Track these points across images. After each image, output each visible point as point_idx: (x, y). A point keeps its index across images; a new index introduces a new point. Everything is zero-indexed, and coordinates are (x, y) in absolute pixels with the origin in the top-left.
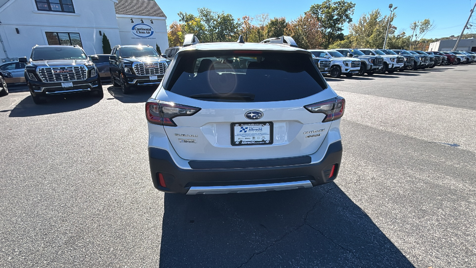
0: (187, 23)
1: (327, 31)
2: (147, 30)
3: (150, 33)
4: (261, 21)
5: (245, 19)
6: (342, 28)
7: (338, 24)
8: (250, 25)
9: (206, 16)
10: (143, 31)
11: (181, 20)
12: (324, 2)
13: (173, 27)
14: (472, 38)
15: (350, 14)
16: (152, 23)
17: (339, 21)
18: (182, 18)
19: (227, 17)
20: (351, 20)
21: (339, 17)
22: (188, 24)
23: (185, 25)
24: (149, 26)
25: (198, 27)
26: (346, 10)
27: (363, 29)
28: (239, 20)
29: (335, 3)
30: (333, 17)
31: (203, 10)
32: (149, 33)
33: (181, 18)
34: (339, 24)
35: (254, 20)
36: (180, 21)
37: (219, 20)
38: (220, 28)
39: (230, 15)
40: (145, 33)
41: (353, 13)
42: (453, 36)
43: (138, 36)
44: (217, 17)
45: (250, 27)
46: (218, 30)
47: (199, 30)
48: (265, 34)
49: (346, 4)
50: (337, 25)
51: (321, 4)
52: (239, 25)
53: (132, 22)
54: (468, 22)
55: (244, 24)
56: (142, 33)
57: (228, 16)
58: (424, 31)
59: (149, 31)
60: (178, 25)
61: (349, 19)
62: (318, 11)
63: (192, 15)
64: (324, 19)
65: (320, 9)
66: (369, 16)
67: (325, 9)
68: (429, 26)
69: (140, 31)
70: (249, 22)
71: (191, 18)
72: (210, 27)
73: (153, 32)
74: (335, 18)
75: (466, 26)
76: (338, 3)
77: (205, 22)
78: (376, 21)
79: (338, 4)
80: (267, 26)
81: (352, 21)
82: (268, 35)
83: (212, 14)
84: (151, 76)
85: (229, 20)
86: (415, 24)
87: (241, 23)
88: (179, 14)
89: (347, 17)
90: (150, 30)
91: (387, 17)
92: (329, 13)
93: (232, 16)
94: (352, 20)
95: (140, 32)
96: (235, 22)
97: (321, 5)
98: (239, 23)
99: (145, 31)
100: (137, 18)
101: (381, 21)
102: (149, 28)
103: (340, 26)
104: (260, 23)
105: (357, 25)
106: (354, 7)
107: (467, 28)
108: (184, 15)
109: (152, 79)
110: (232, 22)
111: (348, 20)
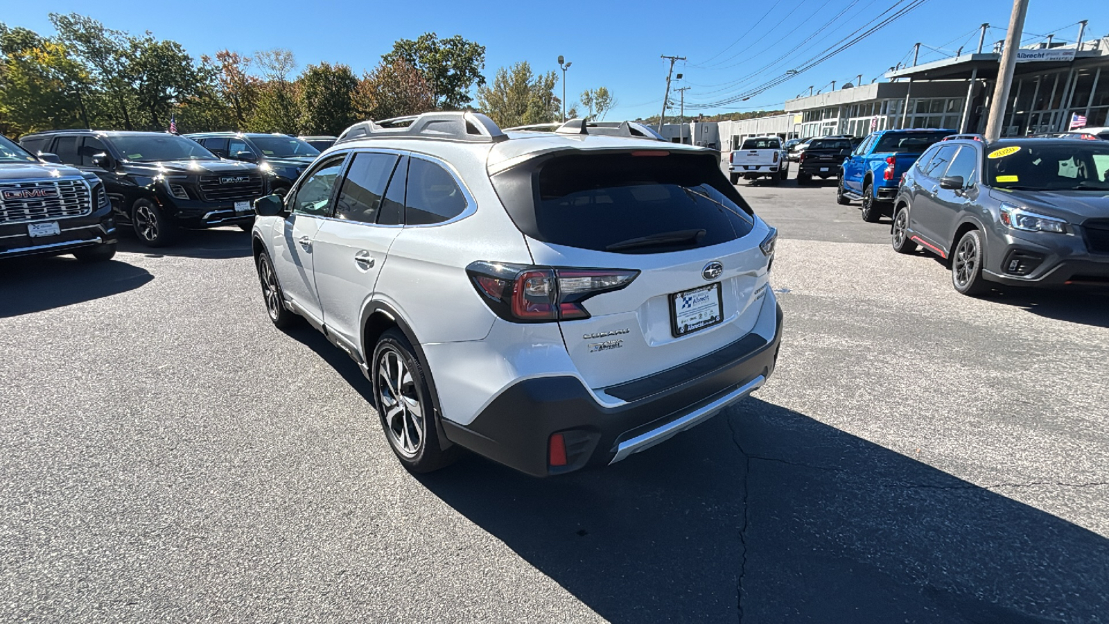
0: (14, 56)
1: (438, 102)
4: (273, 68)
5: (225, 60)
6: (468, 95)
7: (458, 86)
8: (243, 75)
12: (421, 37)
14: (669, 124)
15: (477, 66)
17: (459, 80)
19: (166, 48)
20: (482, 81)
21: (459, 73)
22: (17, 58)
25: (62, 69)
26: (470, 60)
27: (505, 99)
28: (206, 61)
29: (445, 42)
30: (447, 70)
31: (72, 21)
34: (460, 86)
35: (253, 63)
37: (138, 54)
38: (145, 78)
39: (176, 45)
41: (484, 65)
42: (640, 119)
44: (127, 45)
45: (243, 80)
46: (141, 85)
47: (67, 80)
48: (301, 102)
49: (467, 46)
50: (456, 89)
51: (416, 41)
52: (210, 74)
54: (666, 98)
55: (223, 71)
58: (602, 109)
61: (479, 76)
62: (412, 56)
63: (29, 32)
64: (427, 74)
65: (416, 51)
66: (513, 76)
67: (426, 52)
68: (608, 101)
70: (241, 67)
72: (107, 72)
74: (449, 74)
75: (666, 104)
76: (452, 43)
77: (87, 57)
78: (526, 86)
79: (451, 45)
80: (303, 82)
81: (485, 82)
82: (310, 102)
83: (106, 36)
84: (32, 223)
85: (175, 58)
86: (588, 95)
87: (213, 70)
89: (475, 73)
91: (543, 80)
92: (436, 61)
93: (181, 48)
94: (485, 80)
96: (196, 65)
97: (415, 44)
98: (208, 68)
101: (534, 86)
103: (463, 90)
104: (273, 73)
105: (493, 91)
106: (483, 52)
107: (668, 108)
109: (39, 235)
110: (184, 63)
111: (477, 80)
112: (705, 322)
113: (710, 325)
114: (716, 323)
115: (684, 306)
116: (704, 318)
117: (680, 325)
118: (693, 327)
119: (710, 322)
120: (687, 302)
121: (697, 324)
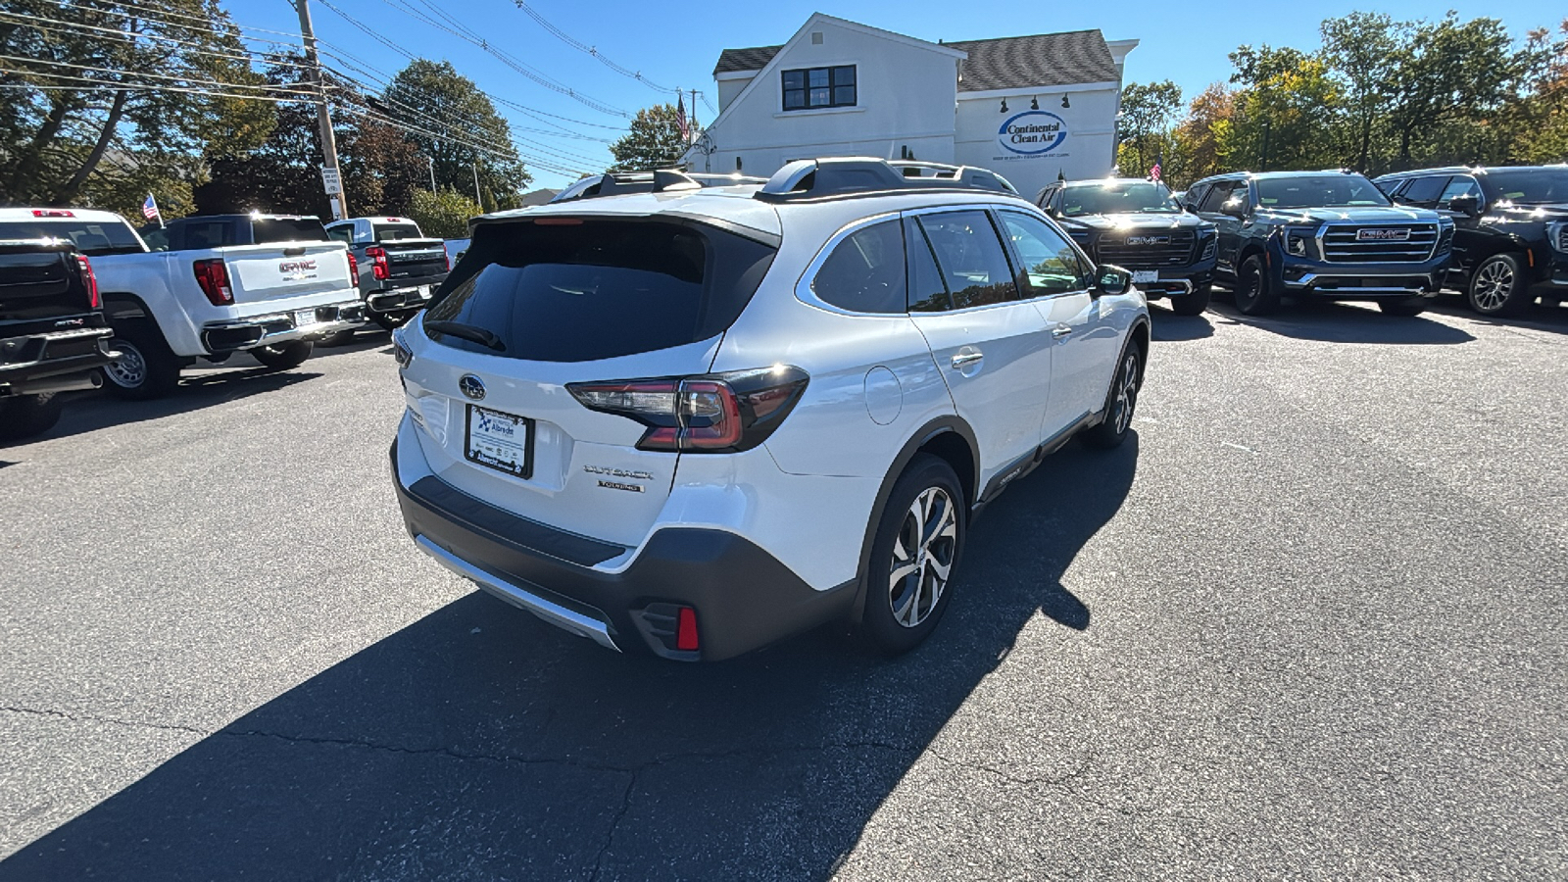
0: (1262, 85)
2: (1048, 128)
3: (1055, 139)
9: (1356, 46)
10: (1032, 135)
11: (1238, 76)
13: (1204, 105)
16: (1066, 105)
18: (1246, 67)
19: (1470, 31)
22: (1264, 88)
23: (1251, 94)
24: (1054, 116)
28: (1539, 39)
31: (1350, 23)
32: (1050, 138)
33: (1242, 69)
36: (1232, 80)
37: (1419, 52)
38: (1415, 86)
39: (1488, 22)
40: (1039, 139)
43: (1013, 150)
44: (1411, 41)
53: (1004, 110)
56: (1029, 140)
57: (1474, 28)
59: (1052, 133)
60: (1228, 94)
63: (1290, 52)
69: (1024, 135)
71: (1286, 62)
72: (1363, 85)
73: (1065, 133)
77: (1348, 72)
83: (1388, 35)
85: (1477, 47)
88: (1233, 57)
90: (1056, 128)
93: (1498, 27)
95: (1022, 140)
96: (1514, 51)
98: (1537, 50)
99: (1039, 135)
100: (1017, 97)
102: (1053, 122)
108: (1257, 56)
110: (1492, 50)
112: (500, 462)
113: (502, 470)
114: (513, 473)
115: (481, 426)
116: (501, 458)
117: (473, 446)
118: (485, 460)
119: (506, 467)
120: (485, 423)
121: (490, 458)
